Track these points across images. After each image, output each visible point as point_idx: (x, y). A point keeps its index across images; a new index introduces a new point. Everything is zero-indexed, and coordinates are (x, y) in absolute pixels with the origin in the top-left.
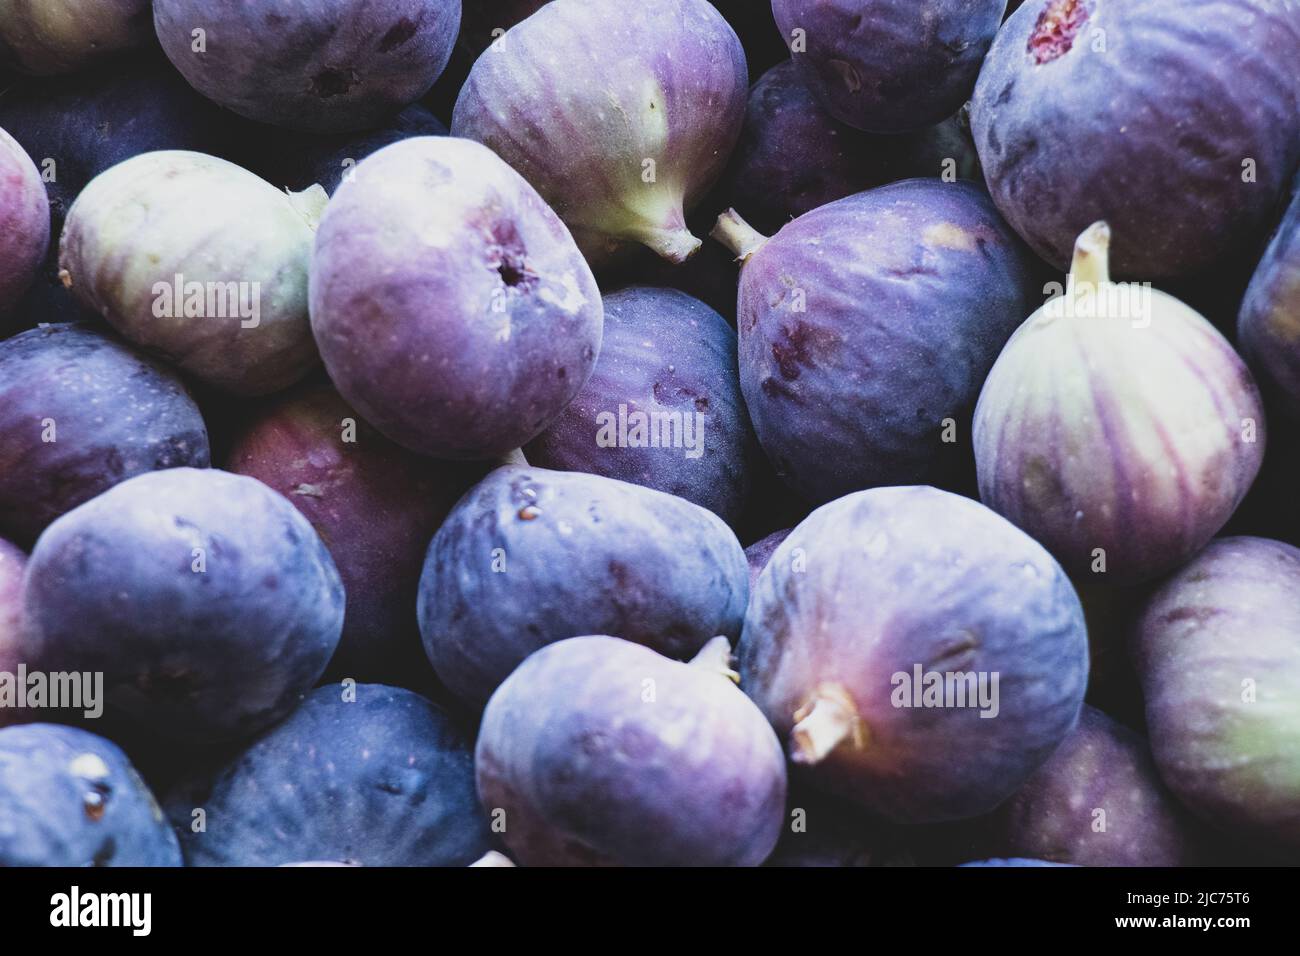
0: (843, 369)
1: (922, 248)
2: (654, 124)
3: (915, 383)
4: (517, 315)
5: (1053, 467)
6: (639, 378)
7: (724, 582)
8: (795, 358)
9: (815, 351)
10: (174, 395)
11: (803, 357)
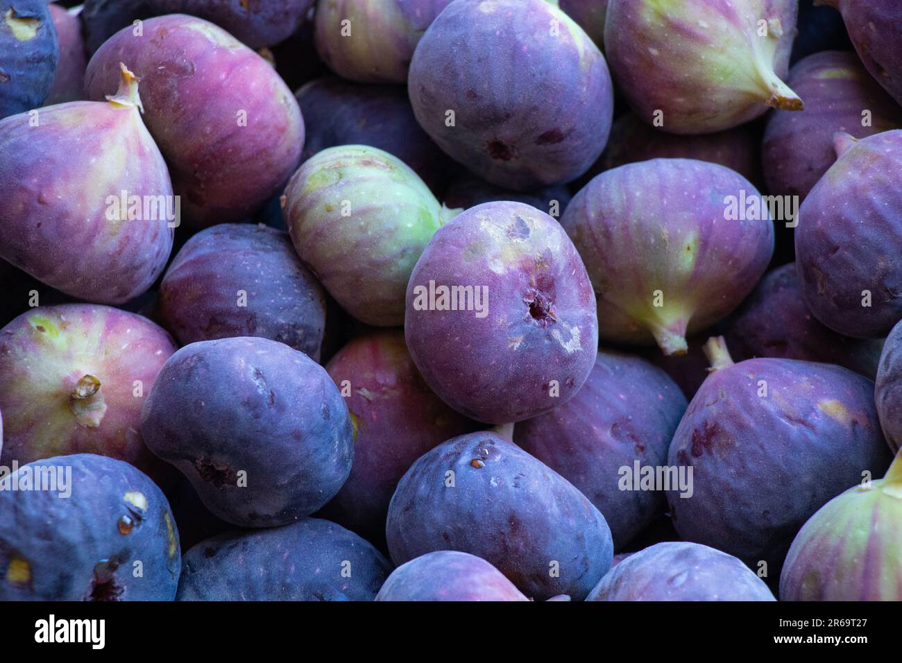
0: (728, 463)
1: (813, 410)
2: (686, 260)
3: (769, 492)
4: (529, 338)
5: (823, 582)
6: (606, 415)
7: (585, 562)
8: (703, 443)
9: (716, 444)
10: (310, 299)
11: (708, 445)
